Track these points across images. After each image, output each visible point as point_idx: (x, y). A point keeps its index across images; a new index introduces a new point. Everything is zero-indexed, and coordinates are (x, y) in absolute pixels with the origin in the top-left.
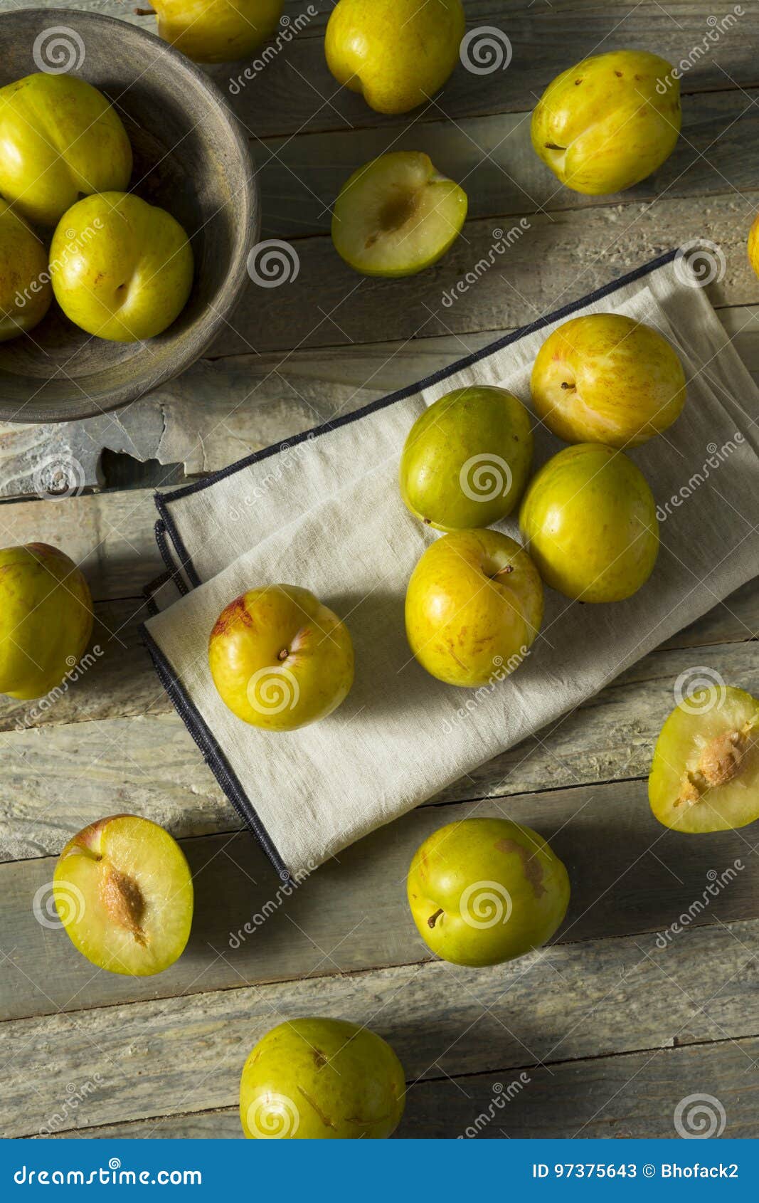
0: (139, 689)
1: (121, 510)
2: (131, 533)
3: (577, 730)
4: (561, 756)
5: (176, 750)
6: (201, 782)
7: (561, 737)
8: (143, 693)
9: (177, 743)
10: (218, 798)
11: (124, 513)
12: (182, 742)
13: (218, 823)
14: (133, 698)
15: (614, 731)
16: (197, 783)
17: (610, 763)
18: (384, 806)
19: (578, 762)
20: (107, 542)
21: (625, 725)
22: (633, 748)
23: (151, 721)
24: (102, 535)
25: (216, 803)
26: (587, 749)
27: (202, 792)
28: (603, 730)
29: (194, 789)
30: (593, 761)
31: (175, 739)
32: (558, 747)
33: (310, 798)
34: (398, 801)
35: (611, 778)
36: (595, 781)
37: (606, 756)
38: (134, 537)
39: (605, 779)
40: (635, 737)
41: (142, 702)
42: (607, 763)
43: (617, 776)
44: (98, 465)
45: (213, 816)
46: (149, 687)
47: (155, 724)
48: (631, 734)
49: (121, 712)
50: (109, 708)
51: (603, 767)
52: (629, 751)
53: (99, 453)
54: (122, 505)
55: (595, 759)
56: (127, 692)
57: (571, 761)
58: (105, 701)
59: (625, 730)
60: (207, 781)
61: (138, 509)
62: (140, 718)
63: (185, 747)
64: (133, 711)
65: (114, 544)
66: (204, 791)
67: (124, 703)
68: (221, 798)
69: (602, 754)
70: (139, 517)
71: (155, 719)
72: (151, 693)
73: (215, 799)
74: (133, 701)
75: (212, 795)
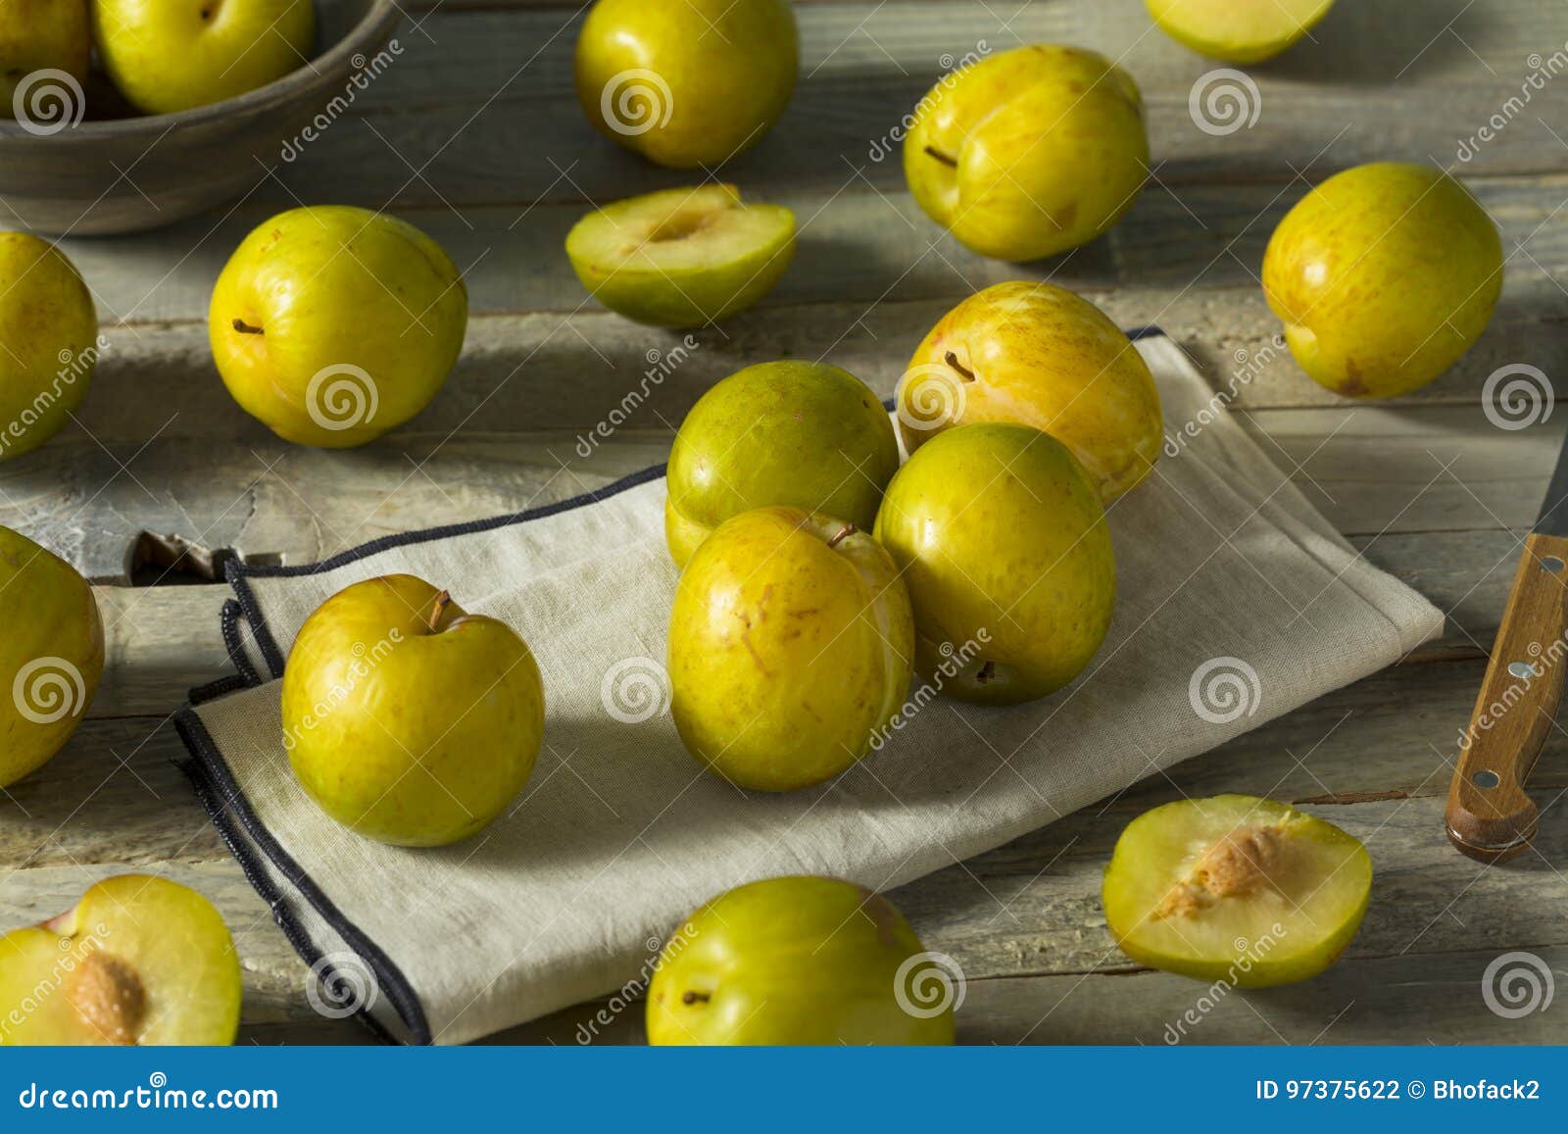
0: (163, 828)
1: (161, 608)
2: (174, 636)
3: (981, 905)
4: (950, 940)
5: (221, 910)
6: (262, 955)
7: (950, 914)
8: (169, 834)
9: (224, 900)
10: (293, 977)
11: (166, 611)
12: (233, 899)
13: (289, 1010)
14: (149, 840)
15: (1050, 907)
16: (254, 955)
17: (1043, 950)
18: (609, 935)
19: (981, 947)
20: (131, 645)
21: (1070, 900)
22: (1086, 931)
23: (179, 871)
24: (122, 636)
25: (289, 985)
26: (999, 931)
27: (263, 968)
28: (1030, 906)
29: (250, 964)
30: (1010, 945)
31: (220, 895)
32: (945, 928)
33: (469, 927)
34: (636, 931)
35: (1042, 969)
36: (1013, 971)
37: (1035, 939)
38: (179, 640)
39: (1033, 970)
40: (1087, 915)
41: (165, 845)
42: (1037, 950)
43: (1055, 967)
44: (128, 552)
45: (282, 1000)
46: (182, 826)
47: (185, 874)
48: (1082, 912)
49: (124, 857)
50: (103, 850)
51: (1029, 955)
52: (1078, 933)
53: (133, 537)
54: (165, 601)
55: (1014, 942)
56: (139, 832)
57: (970, 945)
58: (97, 841)
59: (1071, 906)
60: (275, 954)
61: (193, 607)
62: (161, 865)
63: (237, 906)
64: (146, 855)
65: (141, 649)
66: (267, 966)
67: (132, 845)
68: (300, 979)
69: (1027, 939)
70: (191, 617)
71: (189, 868)
72: (184, 834)
73: (288, 979)
74: (149, 844)
75: (282, 973)
